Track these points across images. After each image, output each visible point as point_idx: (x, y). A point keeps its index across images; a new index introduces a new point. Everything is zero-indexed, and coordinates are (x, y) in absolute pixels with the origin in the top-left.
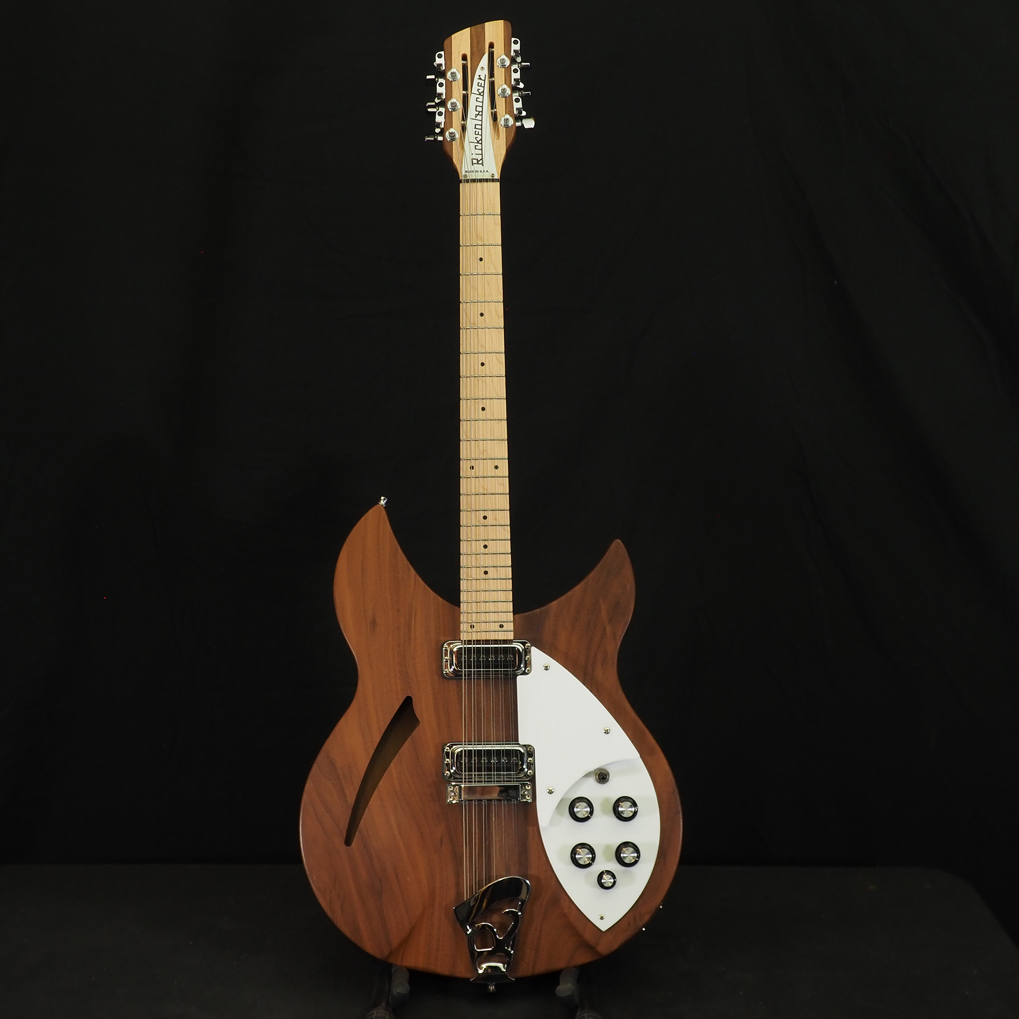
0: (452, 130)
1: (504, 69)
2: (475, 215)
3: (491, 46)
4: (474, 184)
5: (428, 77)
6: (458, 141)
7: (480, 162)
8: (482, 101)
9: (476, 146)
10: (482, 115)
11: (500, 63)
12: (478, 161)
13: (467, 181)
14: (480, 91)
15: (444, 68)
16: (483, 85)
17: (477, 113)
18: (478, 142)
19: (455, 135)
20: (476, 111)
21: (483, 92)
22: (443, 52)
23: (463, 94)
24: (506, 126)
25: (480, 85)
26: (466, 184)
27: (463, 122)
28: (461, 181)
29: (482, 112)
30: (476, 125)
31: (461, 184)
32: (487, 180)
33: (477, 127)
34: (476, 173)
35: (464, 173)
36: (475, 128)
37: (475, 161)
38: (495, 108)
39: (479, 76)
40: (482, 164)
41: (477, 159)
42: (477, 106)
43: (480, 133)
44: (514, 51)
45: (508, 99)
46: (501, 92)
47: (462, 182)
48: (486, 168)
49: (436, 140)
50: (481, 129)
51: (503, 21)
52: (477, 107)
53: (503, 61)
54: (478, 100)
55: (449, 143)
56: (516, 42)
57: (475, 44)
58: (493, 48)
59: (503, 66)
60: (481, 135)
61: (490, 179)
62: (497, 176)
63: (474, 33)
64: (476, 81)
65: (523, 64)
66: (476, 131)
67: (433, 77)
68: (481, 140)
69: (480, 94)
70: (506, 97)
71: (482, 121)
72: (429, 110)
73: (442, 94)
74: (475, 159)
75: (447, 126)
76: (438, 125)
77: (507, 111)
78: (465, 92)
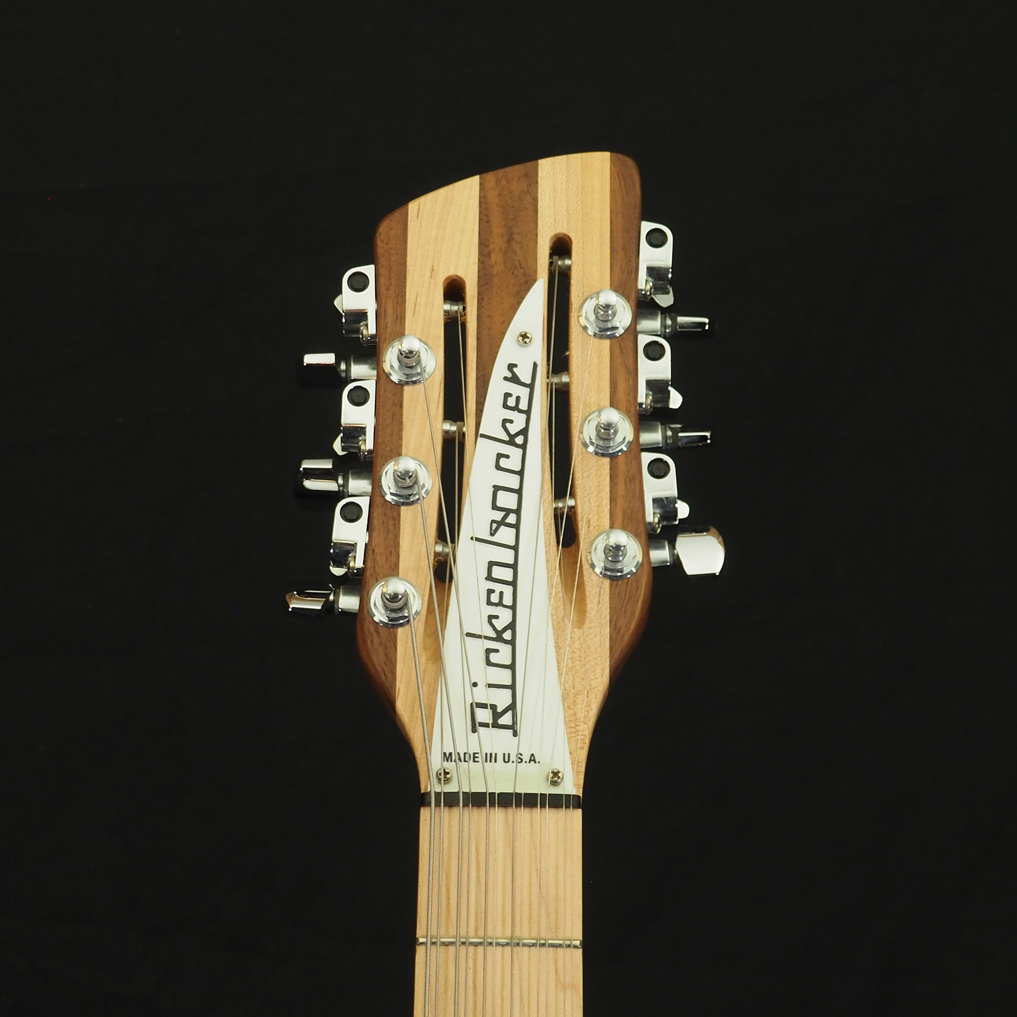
0: (396, 586)
1: (606, 343)
2: (476, 945)
3: (561, 247)
4: (478, 816)
5: (310, 359)
6: (418, 625)
7: (506, 719)
8: (518, 468)
9: (489, 651)
10: (517, 526)
11: (592, 317)
12: (496, 715)
13: (451, 800)
14: (513, 429)
15: (372, 329)
16: (523, 406)
17: (499, 516)
18: (499, 638)
19: (406, 605)
20: (495, 507)
21: (524, 432)
22: (372, 266)
23: (446, 433)
24: (613, 576)
25: (511, 402)
26: (445, 812)
27: (439, 548)
28: (423, 800)
29: (518, 512)
30: (491, 564)
31: (425, 813)
32: (530, 801)
33: (498, 572)
34: (488, 765)
35: (437, 762)
36: (489, 578)
37: (484, 716)
38: (572, 495)
39: (511, 367)
40: (513, 728)
41: (493, 707)
42: (497, 488)
43: (508, 601)
44: (652, 271)
45: (621, 460)
46: (593, 435)
47: (429, 805)
48: (526, 744)
49: (330, 607)
50: (513, 583)
51: (607, 155)
52: (500, 494)
53: (605, 312)
54: (503, 463)
55: (383, 632)
56: (656, 239)
57: (497, 242)
58: (570, 257)
59: (605, 331)
60: (513, 608)
61: (543, 796)
62: (572, 785)
63: (493, 196)
64: (497, 386)
65: (681, 319)
66: (490, 592)
67: (328, 358)
68: (512, 626)
69: (511, 442)
70: (613, 456)
71: (515, 548)
72: (311, 484)
73: (361, 430)
74: (484, 706)
75: (375, 561)
76: (344, 553)
77: (619, 515)
78: (454, 428)
